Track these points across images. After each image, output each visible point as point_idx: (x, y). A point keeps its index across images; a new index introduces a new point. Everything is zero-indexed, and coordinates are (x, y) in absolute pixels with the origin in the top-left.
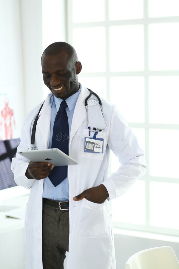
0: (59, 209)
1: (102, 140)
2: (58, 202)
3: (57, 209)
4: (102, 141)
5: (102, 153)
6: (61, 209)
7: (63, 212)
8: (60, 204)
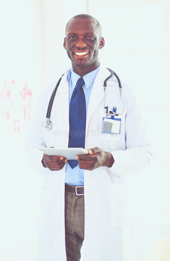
0: (75, 194)
1: (120, 120)
2: (74, 187)
3: (73, 194)
4: (120, 122)
5: (119, 133)
6: (77, 194)
7: (80, 198)
8: (76, 189)
